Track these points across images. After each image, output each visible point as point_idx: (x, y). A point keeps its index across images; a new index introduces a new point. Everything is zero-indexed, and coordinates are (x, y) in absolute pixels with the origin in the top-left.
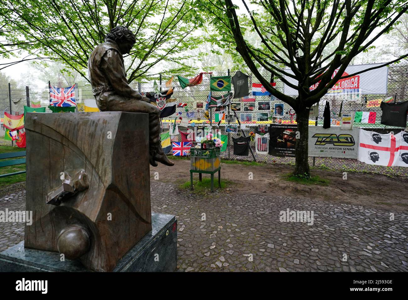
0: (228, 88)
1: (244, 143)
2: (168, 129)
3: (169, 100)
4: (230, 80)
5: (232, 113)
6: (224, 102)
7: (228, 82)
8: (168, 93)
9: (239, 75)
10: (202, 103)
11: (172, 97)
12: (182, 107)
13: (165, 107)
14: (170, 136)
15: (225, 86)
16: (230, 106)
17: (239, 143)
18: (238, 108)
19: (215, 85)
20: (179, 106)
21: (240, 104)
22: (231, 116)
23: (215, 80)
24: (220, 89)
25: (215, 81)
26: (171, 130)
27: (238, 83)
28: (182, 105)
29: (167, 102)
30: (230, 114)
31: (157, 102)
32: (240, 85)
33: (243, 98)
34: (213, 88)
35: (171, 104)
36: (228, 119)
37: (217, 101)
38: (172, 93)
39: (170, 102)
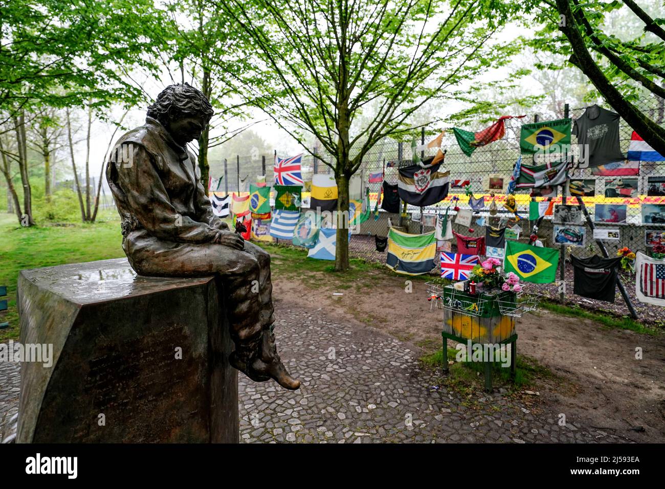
1: (602, 270)
2: (433, 229)
3: (435, 174)
4: (569, 127)
5: (572, 201)
6: (551, 176)
7: (565, 131)
8: (434, 162)
9: (594, 114)
10: (502, 180)
11: (442, 170)
12: (461, 187)
13: (429, 186)
14: (437, 240)
16: (568, 185)
17: (587, 269)
18: (586, 191)
20: (455, 185)
21: (594, 180)
22: (569, 207)
23: (533, 130)
25: (532, 133)
26: (439, 230)
28: (460, 184)
29: (432, 179)
30: (569, 203)
31: (416, 178)
32: (596, 137)
33: (602, 168)
34: (526, 148)
35: (440, 182)
36: (562, 213)
37: (535, 175)
38: (442, 162)
39: (437, 177)
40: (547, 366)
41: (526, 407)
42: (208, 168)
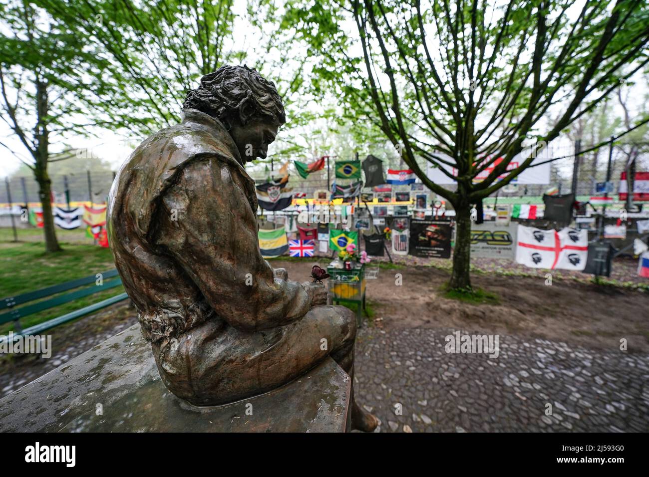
0: (358, 175)
1: (378, 241)
2: (283, 225)
3: (283, 189)
4: (360, 165)
5: (362, 205)
6: (352, 191)
7: (358, 167)
8: (282, 181)
9: (371, 160)
10: (325, 193)
11: (287, 186)
12: (300, 198)
13: (280, 198)
14: (287, 233)
15: (353, 172)
16: (360, 196)
17: (371, 241)
18: (369, 199)
19: (341, 171)
20: (296, 197)
21: (373, 194)
22: (361, 209)
23: (342, 165)
24: (348, 176)
25: (341, 167)
26: (287, 226)
27: (370, 170)
28: (300, 196)
29: (281, 192)
30: (360, 206)
31: (269, 192)
32: (373, 171)
33: (376, 187)
34: (338, 175)
35: (287, 195)
36: (358, 212)
37: (345, 191)
38: (287, 181)
39: (285, 191)
40: (376, 300)
41: (382, 329)
42: (49, 182)
